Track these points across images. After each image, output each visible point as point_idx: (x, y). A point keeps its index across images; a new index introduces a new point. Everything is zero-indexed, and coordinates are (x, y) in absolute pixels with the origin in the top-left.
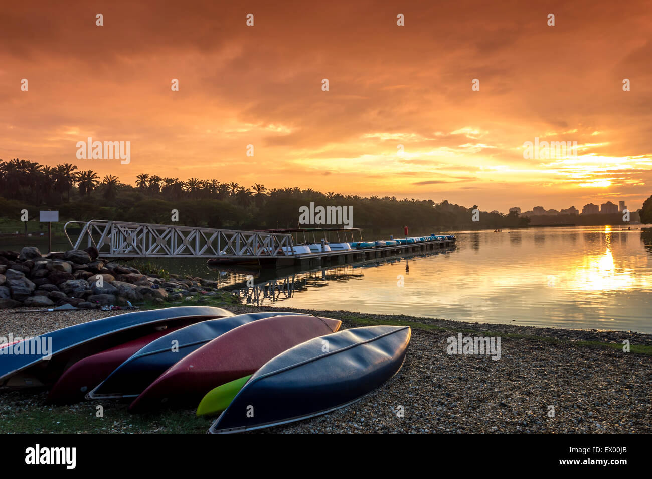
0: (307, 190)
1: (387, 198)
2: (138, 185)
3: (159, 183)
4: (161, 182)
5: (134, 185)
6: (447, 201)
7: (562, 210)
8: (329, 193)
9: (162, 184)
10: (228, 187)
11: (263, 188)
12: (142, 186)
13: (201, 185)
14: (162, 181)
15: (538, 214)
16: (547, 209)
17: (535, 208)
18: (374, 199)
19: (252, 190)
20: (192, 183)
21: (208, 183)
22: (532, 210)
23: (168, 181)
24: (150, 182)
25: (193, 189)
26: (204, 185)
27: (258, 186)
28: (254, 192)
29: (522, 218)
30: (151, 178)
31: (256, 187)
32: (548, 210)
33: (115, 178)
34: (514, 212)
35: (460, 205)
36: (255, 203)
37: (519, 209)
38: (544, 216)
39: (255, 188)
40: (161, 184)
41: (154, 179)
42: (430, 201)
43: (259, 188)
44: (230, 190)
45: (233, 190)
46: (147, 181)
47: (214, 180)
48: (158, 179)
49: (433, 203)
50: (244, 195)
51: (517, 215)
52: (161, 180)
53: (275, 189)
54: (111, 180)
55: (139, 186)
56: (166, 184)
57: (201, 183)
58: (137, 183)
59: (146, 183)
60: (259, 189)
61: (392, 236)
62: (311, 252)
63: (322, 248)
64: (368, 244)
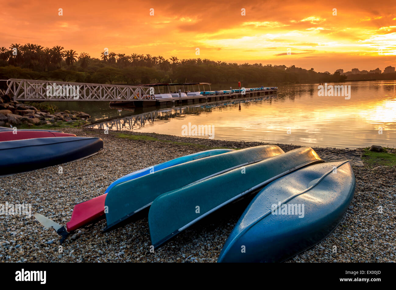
0: (204, 60)
1: (256, 64)
2: (102, 58)
3: (115, 57)
4: (116, 56)
5: (101, 59)
6: (294, 66)
7: (371, 71)
8: (218, 62)
9: (117, 57)
10: (157, 59)
11: (177, 59)
12: (105, 60)
13: (139, 58)
14: (117, 56)
15: (354, 73)
16: (360, 70)
17: (353, 70)
18: (246, 65)
19: (170, 61)
20: (134, 57)
21: (143, 57)
22: (351, 71)
23: (120, 55)
24: (110, 56)
25: (134, 60)
26: (141, 58)
27: (173, 58)
28: (171, 62)
29: (342, 76)
30: (110, 54)
31: (172, 59)
32: (362, 71)
33: (87, 54)
34: (338, 73)
35: (303, 68)
36: (171, 69)
37: (342, 70)
38: (358, 75)
39: (171, 59)
40: (116, 58)
41: (112, 55)
42: (284, 66)
43: (174, 59)
44: (158, 61)
45: (160, 61)
46: (108, 56)
47: (148, 55)
48: (114, 55)
49: (285, 67)
50: (165, 64)
51: (340, 74)
52: (116, 55)
53: (184, 60)
54: (84, 56)
55: (103, 59)
56: (119, 57)
57: (139, 56)
58: (102, 57)
59: (107, 57)
60: (174, 60)
61: (231, 87)
62: (172, 97)
63: (179, 95)
64: (210, 93)
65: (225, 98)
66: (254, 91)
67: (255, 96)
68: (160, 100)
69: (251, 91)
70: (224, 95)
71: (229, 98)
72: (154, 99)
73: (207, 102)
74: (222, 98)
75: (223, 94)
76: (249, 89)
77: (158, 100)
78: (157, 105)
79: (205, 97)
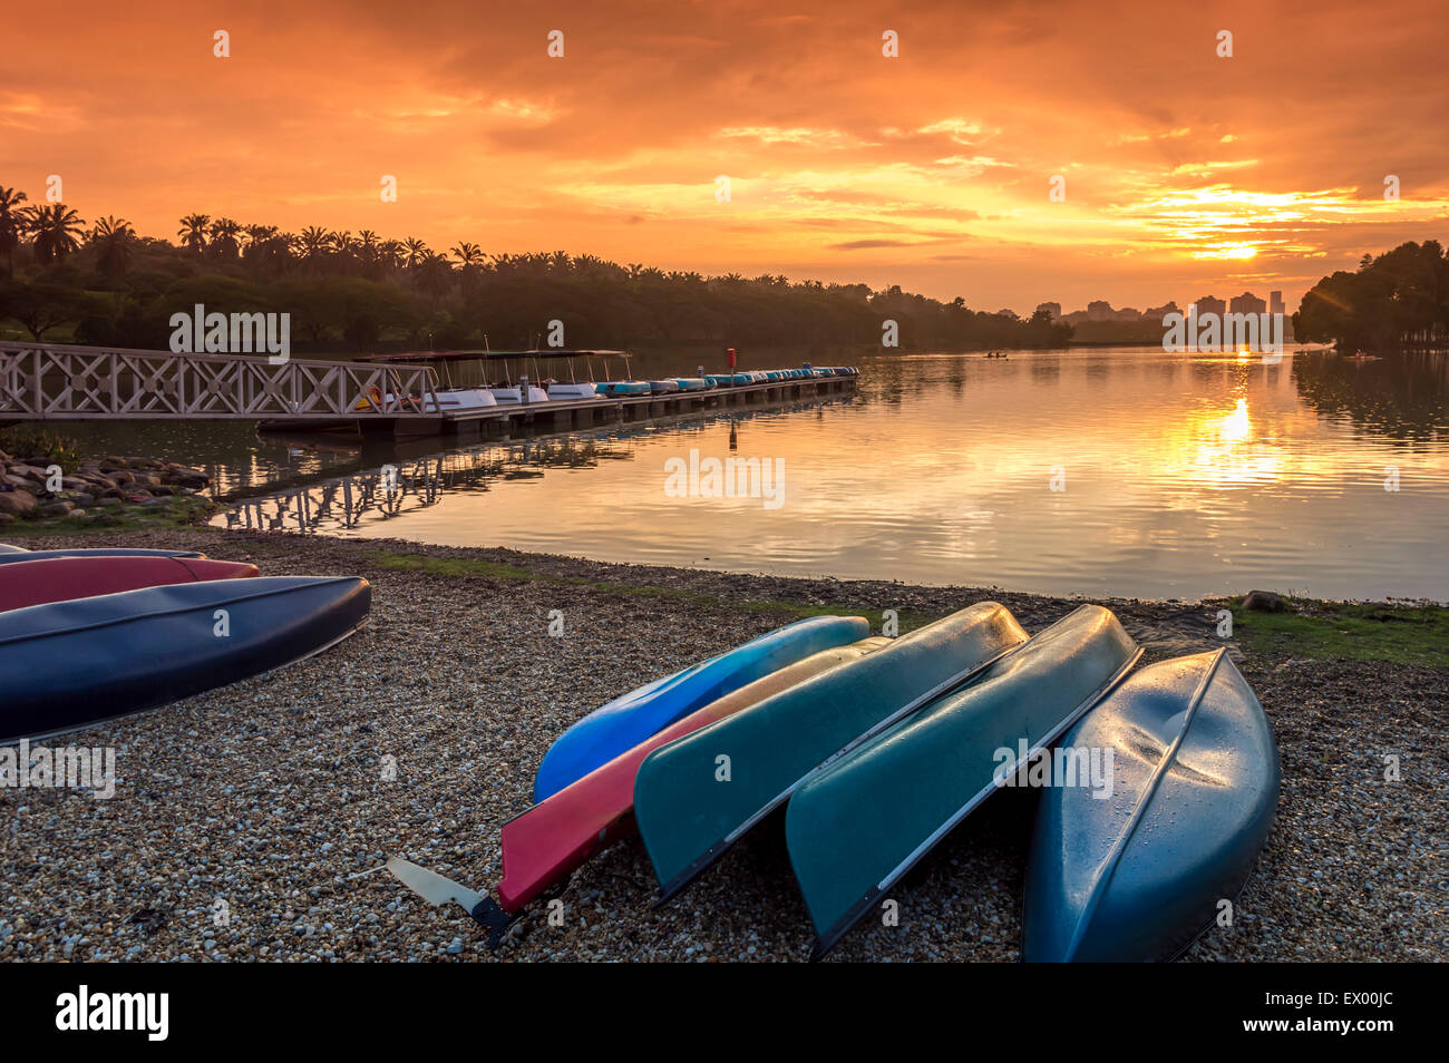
0: (581, 257)
1: (766, 279)
2: (184, 241)
3: (234, 237)
4: (241, 234)
5: (177, 242)
6: (898, 288)
7: (1149, 310)
8: (632, 266)
9: (243, 239)
10: (400, 249)
11: (478, 251)
12: (194, 245)
13: (332, 244)
14: (243, 233)
15: (1096, 317)
16: (1116, 307)
17: (1091, 305)
18: (732, 281)
19: (451, 257)
20: (312, 238)
21: (349, 239)
22: (1086, 309)
23: (255, 232)
24: (214, 233)
25: (314, 251)
26: (339, 244)
27: (465, 248)
28: (458, 263)
29: (1058, 326)
30: (214, 226)
31: (461, 250)
32: (1119, 309)
33: (123, 224)
34: (1044, 314)
35: (927, 297)
36: (459, 287)
37: (1057, 307)
38: (1108, 323)
39: (458, 253)
40: (239, 240)
41: (223, 228)
42: (863, 286)
43: (469, 252)
44: (405, 256)
45: (413, 257)
46: (206, 232)
47: (366, 234)
48: (233, 228)
49: (868, 291)
50: (434, 267)
51: (1050, 319)
52: (238, 229)
53: (506, 256)
54: (112, 230)
55: (187, 243)
56: (251, 239)
57: (331, 238)
58: (181, 237)
59: (204, 236)
60: (469, 255)
61: (701, 368)
62: (495, 403)
63: (523, 394)
64: (634, 388)
65: (682, 406)
66: (781, 381)
67: (783, 399)
68: (459, 416)
69: (772, 379)
70: (679, 396)
71: (695, 404)
72: (436, 412)
73: (621, 421)
74: (672, 407)
75: (676, 392)
76: (764, 373)
77: (450, 414)
78: (449, 433)
79: (613, 402)
